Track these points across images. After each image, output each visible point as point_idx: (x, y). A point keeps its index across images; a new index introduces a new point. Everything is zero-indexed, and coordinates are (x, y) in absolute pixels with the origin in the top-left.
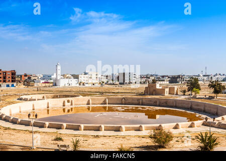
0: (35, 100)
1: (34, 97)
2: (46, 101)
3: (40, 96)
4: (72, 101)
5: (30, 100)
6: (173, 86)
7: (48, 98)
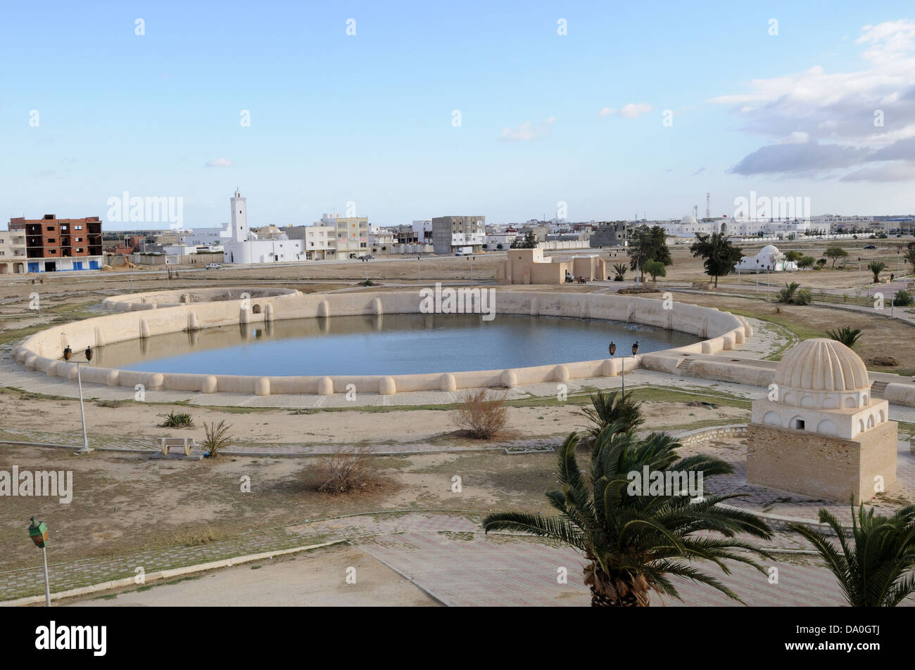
0: (149, 307)
1: (150, 297)
2: (184, 309)
3: (173, 295)
4: (267, 307)
5: (135, 308)
6: (588, 256)
7: (195, 300)
